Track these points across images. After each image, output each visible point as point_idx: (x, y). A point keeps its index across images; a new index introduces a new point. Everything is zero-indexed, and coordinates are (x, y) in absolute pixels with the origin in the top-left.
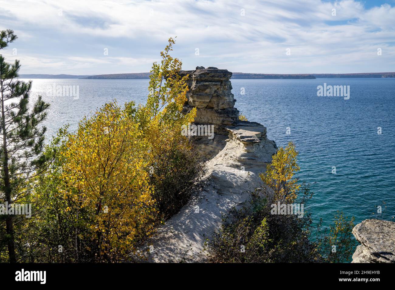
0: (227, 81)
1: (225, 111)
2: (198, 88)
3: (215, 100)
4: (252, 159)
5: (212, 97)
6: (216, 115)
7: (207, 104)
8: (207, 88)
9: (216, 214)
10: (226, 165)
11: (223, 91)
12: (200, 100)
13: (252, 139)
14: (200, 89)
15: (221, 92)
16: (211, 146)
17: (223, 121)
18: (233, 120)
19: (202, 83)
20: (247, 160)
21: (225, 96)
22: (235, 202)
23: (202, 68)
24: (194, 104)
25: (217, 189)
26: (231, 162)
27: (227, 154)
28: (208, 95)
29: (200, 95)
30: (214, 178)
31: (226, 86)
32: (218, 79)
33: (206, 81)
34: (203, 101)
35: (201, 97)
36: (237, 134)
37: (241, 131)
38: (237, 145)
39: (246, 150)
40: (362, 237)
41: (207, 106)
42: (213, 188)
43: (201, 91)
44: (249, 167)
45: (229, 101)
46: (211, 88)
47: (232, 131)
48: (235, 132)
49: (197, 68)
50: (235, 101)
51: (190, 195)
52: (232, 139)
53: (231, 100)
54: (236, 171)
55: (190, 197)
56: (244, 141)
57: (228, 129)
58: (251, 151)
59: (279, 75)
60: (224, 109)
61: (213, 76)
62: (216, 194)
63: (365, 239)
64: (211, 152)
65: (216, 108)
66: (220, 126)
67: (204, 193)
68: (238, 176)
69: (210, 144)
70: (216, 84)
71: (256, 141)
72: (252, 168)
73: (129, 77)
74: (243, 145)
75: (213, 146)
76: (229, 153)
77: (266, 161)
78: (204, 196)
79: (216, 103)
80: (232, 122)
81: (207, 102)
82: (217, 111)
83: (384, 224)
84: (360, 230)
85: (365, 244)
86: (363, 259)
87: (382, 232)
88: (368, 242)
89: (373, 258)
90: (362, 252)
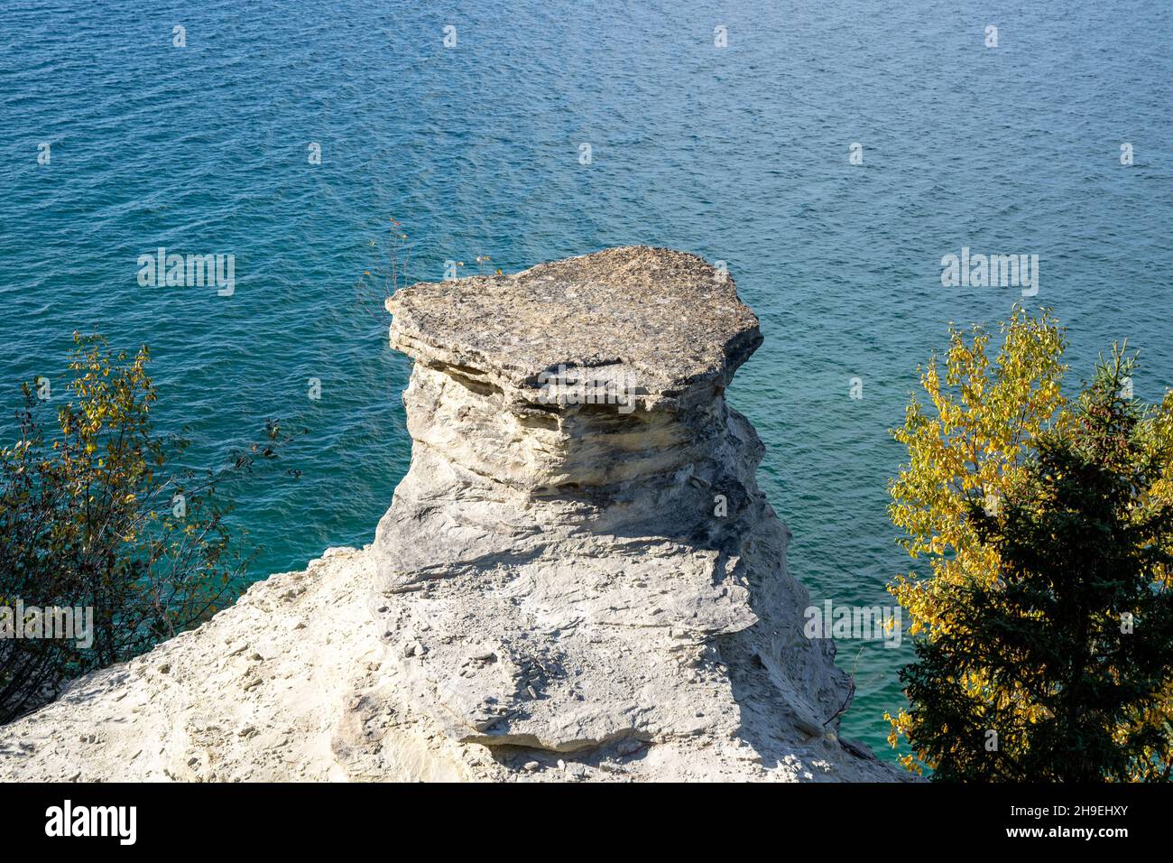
40: (451, 346)
83: (464, 290)
84: (422, 326)
85: (472, 365)
86: (466, 424)
87: (487, 315)
88: (486, 354)
89: (529, 395)
90: (437, 404)
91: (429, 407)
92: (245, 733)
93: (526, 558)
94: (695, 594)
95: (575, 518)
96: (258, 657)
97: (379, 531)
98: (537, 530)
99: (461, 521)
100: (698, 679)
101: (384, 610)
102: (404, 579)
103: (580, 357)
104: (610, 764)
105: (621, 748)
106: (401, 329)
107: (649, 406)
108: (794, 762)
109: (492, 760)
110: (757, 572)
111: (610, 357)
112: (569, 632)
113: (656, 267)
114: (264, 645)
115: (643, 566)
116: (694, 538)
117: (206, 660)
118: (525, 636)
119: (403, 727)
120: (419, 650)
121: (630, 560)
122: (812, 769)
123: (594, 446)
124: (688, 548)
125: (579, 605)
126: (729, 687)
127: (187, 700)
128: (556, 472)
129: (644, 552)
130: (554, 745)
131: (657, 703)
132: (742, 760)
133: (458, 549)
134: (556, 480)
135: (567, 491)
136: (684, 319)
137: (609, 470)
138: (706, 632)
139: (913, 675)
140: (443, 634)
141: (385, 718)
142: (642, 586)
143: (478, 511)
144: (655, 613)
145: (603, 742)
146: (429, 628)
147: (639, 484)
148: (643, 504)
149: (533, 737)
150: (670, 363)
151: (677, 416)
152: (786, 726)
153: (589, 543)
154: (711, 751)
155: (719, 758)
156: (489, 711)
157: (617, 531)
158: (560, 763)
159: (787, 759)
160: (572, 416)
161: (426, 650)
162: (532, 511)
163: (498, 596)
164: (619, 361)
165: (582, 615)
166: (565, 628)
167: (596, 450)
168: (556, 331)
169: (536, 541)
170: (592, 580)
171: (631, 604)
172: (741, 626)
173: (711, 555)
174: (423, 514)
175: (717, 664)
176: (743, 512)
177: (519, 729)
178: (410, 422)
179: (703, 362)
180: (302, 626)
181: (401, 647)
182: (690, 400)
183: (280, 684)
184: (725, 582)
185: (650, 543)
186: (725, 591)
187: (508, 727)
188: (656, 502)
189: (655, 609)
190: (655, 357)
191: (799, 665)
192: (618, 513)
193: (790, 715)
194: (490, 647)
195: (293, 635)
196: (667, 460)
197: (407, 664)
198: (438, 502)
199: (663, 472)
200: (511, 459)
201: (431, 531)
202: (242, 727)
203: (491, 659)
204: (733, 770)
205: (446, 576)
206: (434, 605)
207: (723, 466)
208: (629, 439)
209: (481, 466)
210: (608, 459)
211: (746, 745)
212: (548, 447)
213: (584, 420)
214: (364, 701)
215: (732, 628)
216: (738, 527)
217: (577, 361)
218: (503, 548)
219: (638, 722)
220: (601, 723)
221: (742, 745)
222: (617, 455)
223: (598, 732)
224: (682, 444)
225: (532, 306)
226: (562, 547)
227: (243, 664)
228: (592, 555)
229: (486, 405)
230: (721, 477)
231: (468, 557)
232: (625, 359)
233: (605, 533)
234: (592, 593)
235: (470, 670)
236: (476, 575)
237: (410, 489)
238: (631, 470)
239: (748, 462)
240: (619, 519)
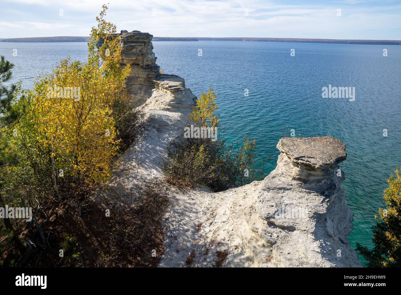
0: (149, 42)
1: (149, 66)
2: (126, 48)
3: (140, 58)
4: (179, 103)
5: (138, 55)
6: (142, 70)
7: (134, 61)
8: (134, 48)
9: (160, 146)
10: (159, 109)
11: (147, 51)
12: (128, 58)
13: (177, 87)
14: (128, 49)
15: (145, 51)
16: (139, 95)
17: (148, 75)
18: (156, 73)
19: (129, 44)
20: (176, 104)
21: (148, 54)
22: (173, 137)
23: (126, 31)
24: (123, 61)
25: (156, 128)
26: (163, 106)
27: (158, 100)
28: (134, 54)
29: (128, 54)
30: (152, 120)
31: (149, 47)
32: (142, 40)
33: (133, 42)
34: (131, 59)
35: (128, 55)
36: (164, 84)
37: (166, 82)
38: (164, 93)
39: (174, 97)
40: (285, 149)
41: (134, 63)
42: (153, 128)
43: (128, 51)
44: (177, 109)
45: (152, 59)
46: (136, 48)
47: (159, 82)
48: (162, 83)
49: (122, 31)
50: (156, 58)
51: (135, 134)
52: (159, 89)
53: (154, 58)
54: (168, 113)
55: (134, 136)
56: (172, 90)
57: (155, 81)
58: (178, 97)
59: (171, 38)
60: (148, 65)
61: (137, 38)
62: (156, 131)
63: (287, 150)
64: (140, 100)
65: (141, 65)
66: (146, 79)
67: (146, 132)
68: (171, 117)
69: (139, 94)
70: (140, 44)
71: (181, 89)
72: (180, 110)
73: (44, 41)
74: (170, 93)
75: (142, 95)
76: (159, 99)
77: (190, 104)
78: (148, 134)
79: (141, 60)
80: (155, 75)
81: (134, 60)
82: (142, 67)
83: (293, 140)
84: (282, 145)
85: (288, 153)
86: (286, 163)
87: (295, 145)
88: (290, 152)
89: (295, 161)
90: (283, 159)
91: (282, 159)
92: (239, 205)
93: (288, 190)
94: (316, 204)
95: (299, 185)
96: (246, 194)
97: (265, 179)
98: (292, 185)
99: (279, 180)
100: (309, 220)
101: (260, 192)
102: (265, 188)
103: (307, 156)
104: (286, 231)
105: (289, 229)
106: (279, 145)
107: (316, 167)
108: (322, 241)
109: (267, 224)
110: (336, 202)
111: (312, 157)
112: (289, 205)
113: (331, 141)
114: (248, 192)
115: (309, 196)
116: (321, 193)
117: (241, 192)
118: (281, 204)
119: (256, 213)
120: (262, 201)
121: (307, 194)
122: (325, 244)
123: (305, 172)
124: (319, 195)
125: (294, 201)
126: (315, 223)
127: (236, 197)
128: (297, 175)
129: (310, 194)
130: (277, 224)
131: (300, 223)
132: (311, 238)
133: (276, 185)
134: (297, 177)
135: (299, 179)
136: (331, 152)
137: (308, 177)
138: (315, 212)
139: (375, 228)
140: (267, 199)
141: (254, 211)
142: (307, 200)
143: (283, 179)
144: (307, 206)
145: (286, 227)
146: (265, 198)
147: (313, 181)
148: (313, 185)
149: (274, 222)
150: (324, 160)
151: (323, 170)
152: (325, 234)
153: (301, 189)
154: (306, 234)
155: (307, 236)
156: (268, 215)
157: (306, 189)
158: (278, 228)
159: (321, 240)
160: (302, 166)
161: (263, 201)
162: (292, 181)
163: (280, 195)
164: (314, 158)
165: (293, 202)
166: (289, 204)
167: (306, 173)
168: (305, 150)
169: (291, 187)
170: (298, 196)
171: (303, 203)
172: (322, 213)
173: (323, 197)
174: (273, 177)
175: (315, 219)
176: (334, 191)
177: (272, 220)
178: (278, 161)
179: (330, 161)
180: (255, 191)
181: (259, 200)
182: (325, 168)
183: (248, 199)
184: (324, 203)
185: (312, 192)
186: (323, 205)
187: (270, 219)
188: (316, 185)
189: (307, 205)
190: (321, 158)
191: (342, 221)
192: (308, 185)
193: (327, 232)
194: (274, 204)
195: (253, 191)
196: (320, 178)
197: (259, 203)
198: (277, 176)
199: (319, 180)
200: (291, 171)
201: (274, 181)
202: (240, 204)
203: (273, 206)
204: (308, 239)
205: (272, 189)
206: (268, 194)
207: (333, 181)
208: (312, 172)
209: (285, 171)
210: (308, 175)
211: (313, 235)
212: (297, 171)
213: (304, 167)
214: (252, 207)
215: (320, 213)
216: (332, 193)
217: (306, 156)
218: (284, 187)
219: (294, 225)
220: (287, 223)
221: (312, 235)
222: (310, 175)
223: (286, 225)
224: (323, 176)
225: (304, 145)
226: (295, 189)
227: (244, 194)
228: (300, 192)
229: (289, 161)
230: (332, 183)
231: (277, 187)
232: (315, 158)
233: (304, 188)
234: (297, 199)
235: (268, 207)
236: (278, 190)
237: (273, 173)
238: (312, 178)
239: (340, 181)
240: (308, 187)
